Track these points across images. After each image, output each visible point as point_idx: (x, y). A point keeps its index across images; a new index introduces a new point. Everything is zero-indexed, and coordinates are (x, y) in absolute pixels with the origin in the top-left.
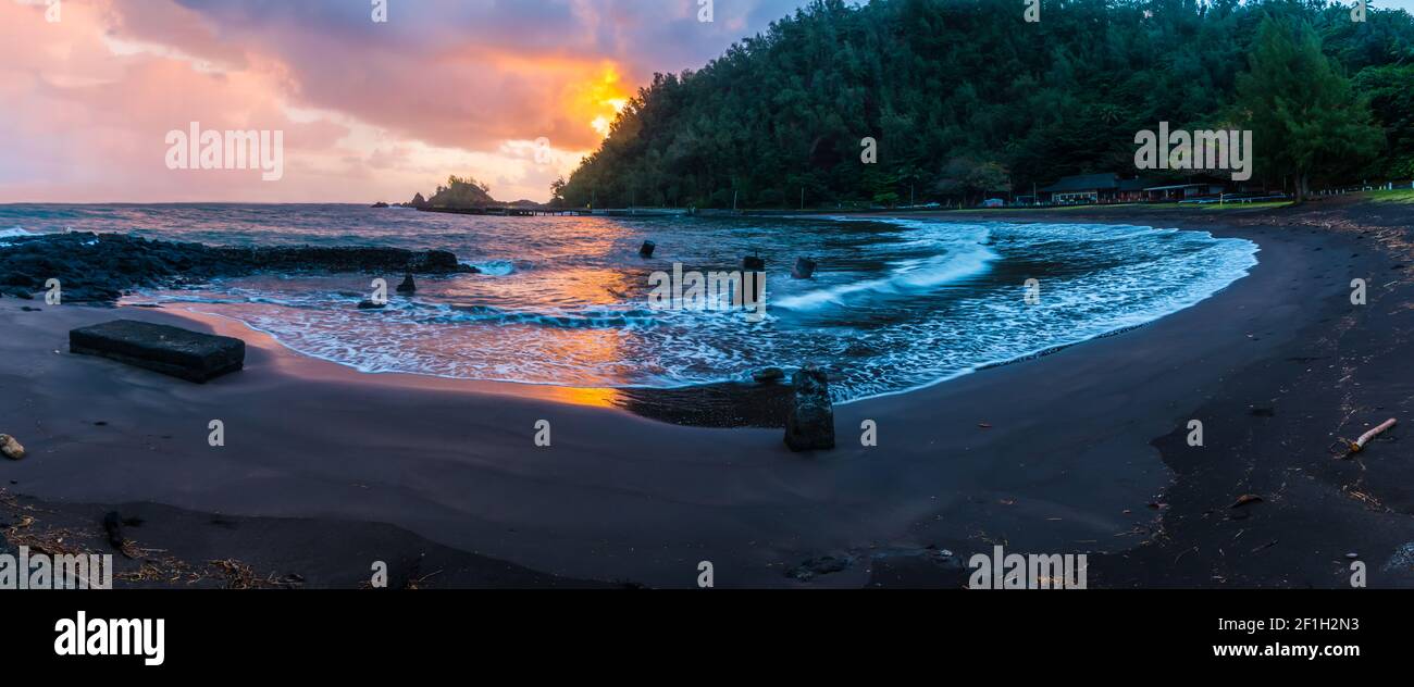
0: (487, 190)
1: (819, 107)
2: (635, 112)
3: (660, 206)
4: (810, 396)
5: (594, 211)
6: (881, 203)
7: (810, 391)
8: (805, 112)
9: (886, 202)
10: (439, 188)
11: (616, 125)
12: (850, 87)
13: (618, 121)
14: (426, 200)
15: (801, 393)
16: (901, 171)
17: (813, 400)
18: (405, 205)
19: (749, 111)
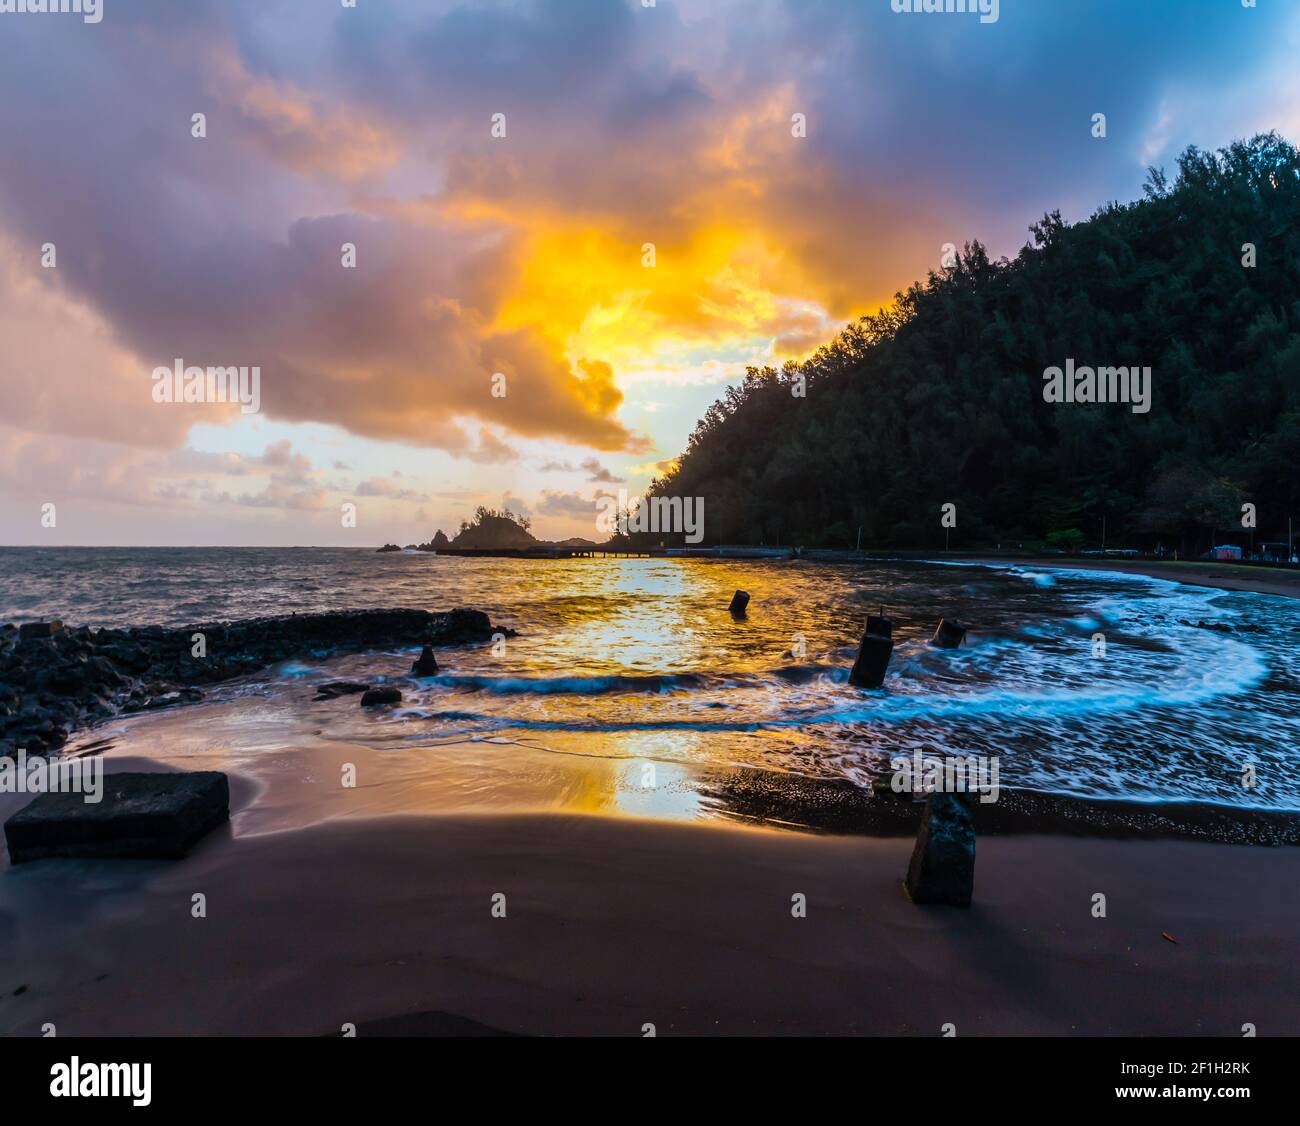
0: (527, 526)
1: (967, 405)
2: (722, 419)
3: (757, 545)
4: (949, 825)
5: (670, 550)
6: (1058, 546)
7: (950, 817)
8: (949, 415)
9: (1066, 543)
10: (464, 525)
11: (697, 437)
12: (1006, 376)
13: (700, 431)
14: (450, 540)
15: (938, 818)
16: (1086, 494)
17: (953, 832)
18: (423, 547)
19: (874, 415)
